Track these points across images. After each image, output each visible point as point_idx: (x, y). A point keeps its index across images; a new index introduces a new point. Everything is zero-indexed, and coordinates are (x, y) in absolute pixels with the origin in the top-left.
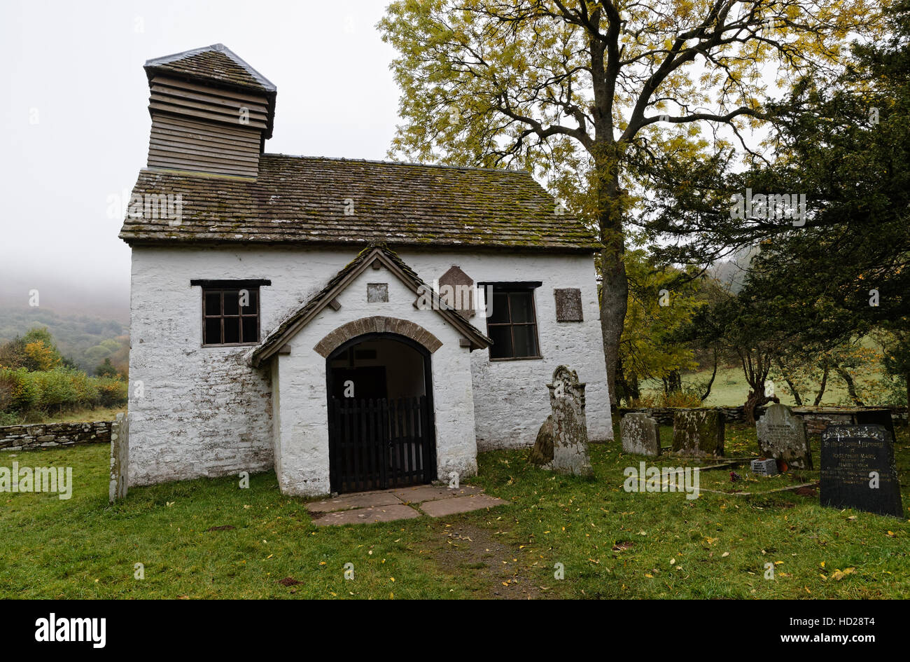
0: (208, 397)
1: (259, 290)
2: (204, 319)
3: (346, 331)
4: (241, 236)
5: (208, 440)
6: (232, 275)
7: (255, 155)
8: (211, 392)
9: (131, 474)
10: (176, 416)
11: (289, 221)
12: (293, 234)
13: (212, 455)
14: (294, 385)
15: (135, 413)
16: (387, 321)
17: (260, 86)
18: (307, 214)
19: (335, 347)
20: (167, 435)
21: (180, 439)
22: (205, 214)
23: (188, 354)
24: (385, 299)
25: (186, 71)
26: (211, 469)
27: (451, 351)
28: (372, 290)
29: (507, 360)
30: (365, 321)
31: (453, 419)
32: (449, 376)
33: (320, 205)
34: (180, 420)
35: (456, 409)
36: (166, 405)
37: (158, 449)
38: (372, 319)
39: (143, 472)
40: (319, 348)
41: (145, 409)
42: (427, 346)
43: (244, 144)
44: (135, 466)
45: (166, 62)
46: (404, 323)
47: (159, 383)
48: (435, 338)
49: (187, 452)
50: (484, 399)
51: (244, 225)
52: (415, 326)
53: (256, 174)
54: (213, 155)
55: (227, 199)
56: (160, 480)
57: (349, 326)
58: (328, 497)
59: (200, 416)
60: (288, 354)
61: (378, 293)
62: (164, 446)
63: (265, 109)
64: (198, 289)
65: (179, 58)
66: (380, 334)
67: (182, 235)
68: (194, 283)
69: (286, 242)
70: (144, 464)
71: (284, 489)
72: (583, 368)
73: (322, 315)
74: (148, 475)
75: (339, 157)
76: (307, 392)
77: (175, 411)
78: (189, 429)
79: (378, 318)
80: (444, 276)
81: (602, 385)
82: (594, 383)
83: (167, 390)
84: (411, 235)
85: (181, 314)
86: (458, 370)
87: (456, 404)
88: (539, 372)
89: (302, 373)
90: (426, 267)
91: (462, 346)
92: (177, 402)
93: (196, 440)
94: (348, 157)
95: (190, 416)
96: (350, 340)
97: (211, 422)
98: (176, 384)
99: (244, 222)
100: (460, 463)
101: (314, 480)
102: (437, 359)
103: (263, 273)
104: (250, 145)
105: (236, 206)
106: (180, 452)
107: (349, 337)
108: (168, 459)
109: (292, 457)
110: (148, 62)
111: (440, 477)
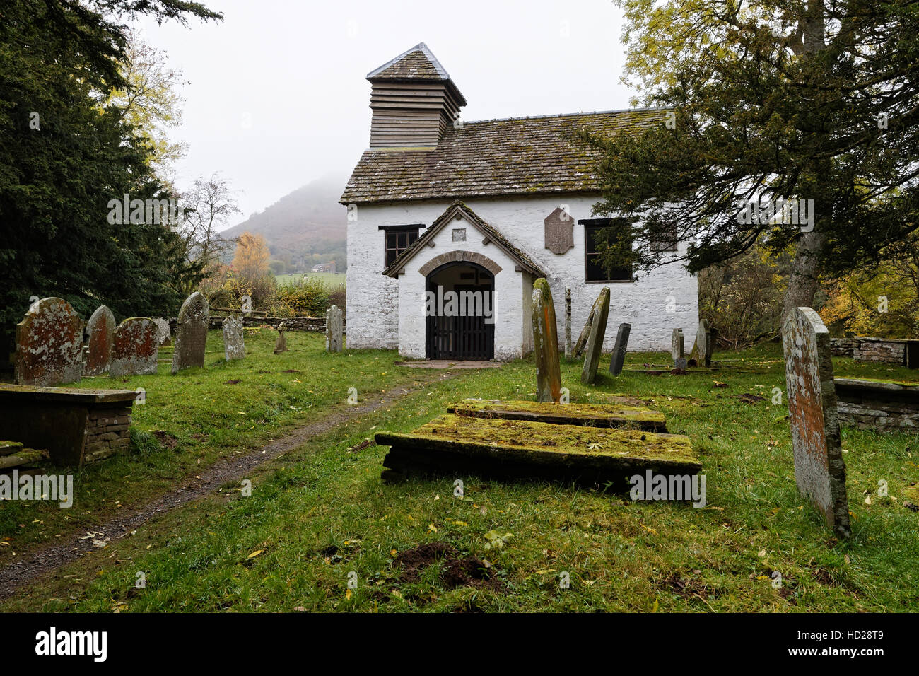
0: (388, 300)
1: (418, 231)
2: (386, 251)
3: (438, 260)
4: (405, 196)
5: (388, 326)
6: (403, 222)
7: (436, 129)
8: (389, 297)
9: (348, 342)
10: (370, 310)
11: (440, 182)
12: (439, 192)
13: (390, 336)
14: (406, 293)
15: (351, 308)
16: (465, 253)
17: (439, 77)
18: (456, 175)
19: (431, 270)
20: (366, 322)
21: (372, 324)
22: (390, 181)
23: (377, 273)
24: (464, 239)
25: (391, 76)
26: (389, 344)
27: (507, 274)
28: (456, 233)
29: (600, 283)
30: (451, 254)
31: (506, 320)
32: (505, 291)
33: (469, 166)
34: (373, 313)
35: (509, 313)
36: (365, 303)
37: (361, 329)
38: (455, 252)
39: (354, 342)
40: (421, 271)
41: (354, 306)
42: (491, 270)
43: (429, 122)
44: (350, 338)
45: (379, 72)
46: (476, 255)
47: (362, 290)
48: (497, 265)
49: (376, 332)
50: (578, 313)
51: (411, 187)
52: (483, 257)
53: (437, 144)
54: (409, 134)
55: (409, 168)
56: (363, 347)
57: (440, 257)
58: (425, 360)
59: (383, 311)
60: (403, 274)
61: (460, 235)
62: (364, 328)
63: (442, 93)
64: (383, 232)
65: (388, 66)
66: (460, 262)
67: (372, 198)
68: (380, 228)
69: (432, 198)
70: (355, 337)
71: (400, 352)
72: (673, 291)
73: (424, 250)
74: (356, 344)
75: (507, 117)
76: (414, 297)
77: (370, 308)
78: (377, 319)
79: (459, 251)
80: (550, 216)
81: (692, 306)
82: (684, 305)
83: (366, 295)
84: (525, 185)
85: (373, 248)
86: (513, 287)
87: (510, 310)
88: (629, 293)
89: (411, 286)
90: (536, 210)
91: (516, 271)
92: (371, 303)
93: (381, 326)
94: (515, 116)
95: (378, 311)
96: (441, 266)
97: (389, 315)
98: (371, 292)
99: (412, 185)
100: (510, 350)
101: (416, 349)
102: (498, 279)
103: (421, 220)
104: (433, 123)
105: (413, 173)
106: (372, 332)
107: (440, 264)
108: (367, 335)
109: (405, 335)
110: (368, 75)
111: (495, 356)
